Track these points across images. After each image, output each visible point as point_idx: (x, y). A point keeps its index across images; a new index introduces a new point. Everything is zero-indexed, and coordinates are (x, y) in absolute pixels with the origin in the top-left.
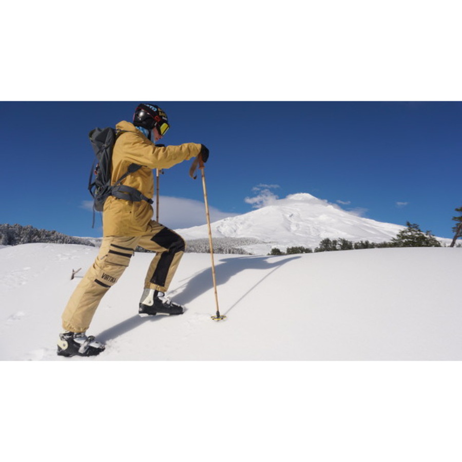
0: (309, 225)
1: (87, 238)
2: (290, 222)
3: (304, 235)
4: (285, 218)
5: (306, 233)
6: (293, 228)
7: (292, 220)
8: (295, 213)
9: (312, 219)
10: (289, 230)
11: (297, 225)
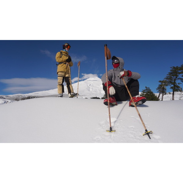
0: (97, 89)
1: (1, 95)
2: (89, 88)
3: (95, 93)
4: (88, 86)
5: (96, 92)
6: (91, 90)
7: (90, 87)
8: (91, 84)
9: (97, 86)
10: (89, 90)
11: (92, 89)
